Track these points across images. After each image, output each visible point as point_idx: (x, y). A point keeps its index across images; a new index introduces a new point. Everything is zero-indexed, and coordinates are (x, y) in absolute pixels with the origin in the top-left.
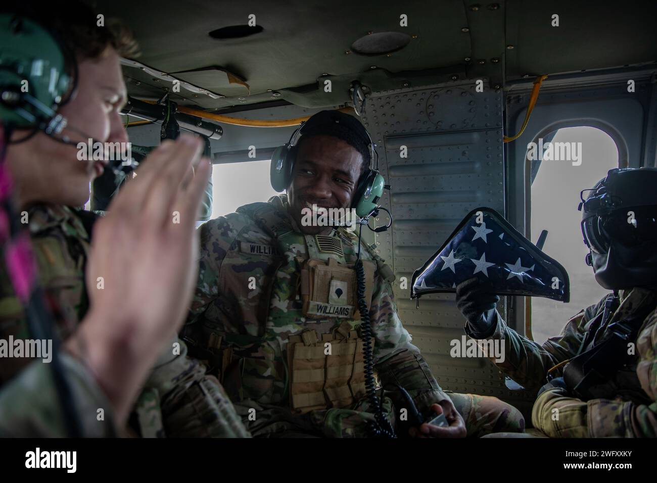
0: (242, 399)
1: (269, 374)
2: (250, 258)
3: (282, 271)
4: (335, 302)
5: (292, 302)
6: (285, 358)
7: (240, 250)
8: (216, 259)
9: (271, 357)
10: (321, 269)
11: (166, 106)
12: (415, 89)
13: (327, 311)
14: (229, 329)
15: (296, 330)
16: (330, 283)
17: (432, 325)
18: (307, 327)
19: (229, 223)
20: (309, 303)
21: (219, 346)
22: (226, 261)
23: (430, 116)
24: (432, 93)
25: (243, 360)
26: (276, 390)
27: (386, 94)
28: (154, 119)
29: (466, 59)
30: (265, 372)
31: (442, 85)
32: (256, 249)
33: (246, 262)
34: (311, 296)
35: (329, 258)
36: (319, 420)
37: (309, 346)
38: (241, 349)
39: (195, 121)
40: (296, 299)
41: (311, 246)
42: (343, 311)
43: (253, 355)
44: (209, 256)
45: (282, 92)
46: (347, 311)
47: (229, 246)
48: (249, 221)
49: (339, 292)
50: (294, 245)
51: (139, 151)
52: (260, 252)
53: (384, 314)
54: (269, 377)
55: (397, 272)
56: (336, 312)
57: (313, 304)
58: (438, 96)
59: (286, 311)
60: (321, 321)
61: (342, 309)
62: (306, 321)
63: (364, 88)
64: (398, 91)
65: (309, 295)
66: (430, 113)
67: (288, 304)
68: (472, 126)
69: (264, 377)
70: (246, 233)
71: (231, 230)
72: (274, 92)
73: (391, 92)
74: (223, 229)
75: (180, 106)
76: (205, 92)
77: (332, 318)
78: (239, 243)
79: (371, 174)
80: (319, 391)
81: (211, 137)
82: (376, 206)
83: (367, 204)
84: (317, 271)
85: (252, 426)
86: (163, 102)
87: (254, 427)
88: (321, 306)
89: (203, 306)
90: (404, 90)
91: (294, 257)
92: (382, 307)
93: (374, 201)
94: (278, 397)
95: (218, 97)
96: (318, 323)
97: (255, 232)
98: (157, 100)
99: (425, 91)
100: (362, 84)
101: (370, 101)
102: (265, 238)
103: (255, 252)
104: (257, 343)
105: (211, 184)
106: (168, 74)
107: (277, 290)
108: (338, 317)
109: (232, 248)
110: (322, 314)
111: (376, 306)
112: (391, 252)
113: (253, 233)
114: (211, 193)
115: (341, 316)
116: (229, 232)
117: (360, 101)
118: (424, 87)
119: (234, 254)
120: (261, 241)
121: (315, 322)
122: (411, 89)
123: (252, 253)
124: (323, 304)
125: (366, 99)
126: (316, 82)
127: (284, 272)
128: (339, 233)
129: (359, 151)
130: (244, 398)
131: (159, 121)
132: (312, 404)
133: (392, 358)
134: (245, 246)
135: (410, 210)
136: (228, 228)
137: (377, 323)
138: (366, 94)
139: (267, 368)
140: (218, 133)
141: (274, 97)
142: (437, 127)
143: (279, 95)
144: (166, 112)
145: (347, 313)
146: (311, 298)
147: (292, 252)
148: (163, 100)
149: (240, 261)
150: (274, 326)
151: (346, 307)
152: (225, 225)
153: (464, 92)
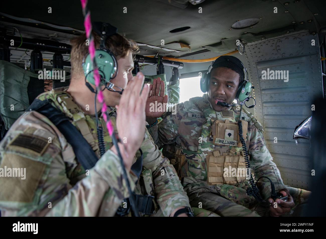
0: (188, 176)
1: (200, 167)
2: (192, 119)
3: (205, 125)
4: (228, 139)
5: (209, 138)
6: (206, 162)
7: (187, 116)
8: (179, 119)
9: (200, 160)
10: (221, 124)
11: (158, 58)
12: (268, 40)
13: (224, 142)
14: (184, 148)
15: (211, 150)
16: (225, 130)
17: (283, 153)
18: (216, 149)
19: (184, 105)
20: (215, 139)
21: (180, 154)
22: (182, 120)
23: (278, 51)
24: (278, 40)
25: (189, 161)
26: (203, 174)
27: (255, 43)
28: (154, 64)
29: (293, 23)
30: (198, 166)
31: (283, 36)
32: (194, 116)
33: (190, 121)
34: (216, 136)
35: (225, 120)
36: (219, 188)
37: (216, 157)
38: (189, 156)
39: (170, 62)
40: (210, 137)
41: (218, 114)
42: (232, 143)
43: (193, 159)
44: (175, 118)
45: (206, 47)
46: (233, 143)
47: (183, 114)
48: (193, 105)
49: (230, 135)
50: (211, 114)
51: (148, 78)
52: (196, 117)
53: (258, 146)
54: (200, 169)
55: (265, 127)
56: (228, 143)
57: (217, 139)
58: (281, 41)
59: (206, 142)
60: (222, 147)
61: (232, 142)
62: (215, 147)
63: (243, 42)
64: (260, 41)
65: (216, 135)
66: (278, 50)
67: (207, 139)
68: (302, 54)
69: (197, 168)
70: (191, 109)
71: (184, 108)
72: (203, 47)
73: (257, 42)
74: (181, 108)
75: (164, 57)
76: (174, 50)
77: (227, 146)
78: (187, 113)
79: (244, 82)
80: (221, 176)
81: (178, 68)
82: (248, 96)
83: (243, 96)
84: (219, 125)
85: (192, 189)
86: (157, 56)
87: (193, 189)
88: (221, 140)
89: (172, 137)
90: (263, 41)
91: (210, 119)
92: (257, 143)
93: (247, 94)
94: (203, 177)
95: (180, 51)
96: (221, 148)
97: (194, 109)
98: (155, 55)
99: (274, 40)
100: (242, 40)
101: (248, 47)
102: (198, 111)
103: (194, 117)
104: (195, 154)
105: (179, 88)
106: (157, 46)
107: (202, 133)
108: (229, 146)
109: (184, 116)
110: (221, 144)
111: (254, 143)
112: (262, 117)
113: (193, 109)
114: (179, 92)
115: (231, 145)
116: (183, 109)
117: (242, 47)
118: (273, 38)
119: (185, 118)
120: (196, 113)
121: (220, 147)
122: (267, 40)
123: (193, 117)
124: (222, 140)
125: (245, 47)
126: (220, 41)
127: (206, 126)
128: (233, 109)
129: (237, 72)
130: (189, 176)
131: (156, 64)
132: (217, 181)
133: (261, 167)
134: (190, 115)
135: (271, 97)
136: (183, 107)
137: (254, 150)
138: (245, 44)
139: (199, 165)
140: (181, 66)
141: (203, 49)
142: (282, 56)
143: (205, 48)
144: (158, 60)
145: (234, 144)
146: (216, 137)
147: (209, 117)
148: (157, 55)
149: (188, 120)
150: (202, 148)
151: (233, 141)
152: (182, 106)
153: (295, 38)
